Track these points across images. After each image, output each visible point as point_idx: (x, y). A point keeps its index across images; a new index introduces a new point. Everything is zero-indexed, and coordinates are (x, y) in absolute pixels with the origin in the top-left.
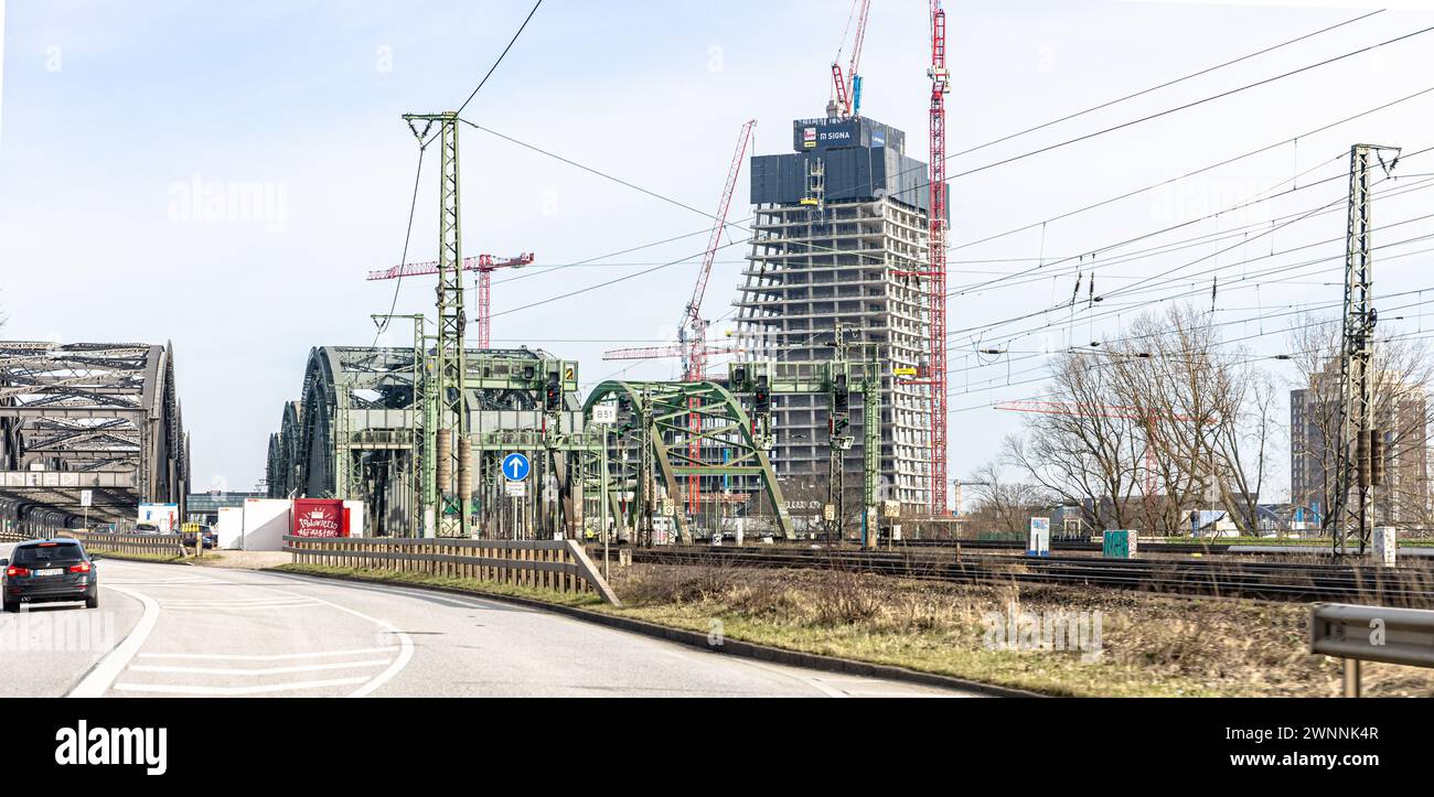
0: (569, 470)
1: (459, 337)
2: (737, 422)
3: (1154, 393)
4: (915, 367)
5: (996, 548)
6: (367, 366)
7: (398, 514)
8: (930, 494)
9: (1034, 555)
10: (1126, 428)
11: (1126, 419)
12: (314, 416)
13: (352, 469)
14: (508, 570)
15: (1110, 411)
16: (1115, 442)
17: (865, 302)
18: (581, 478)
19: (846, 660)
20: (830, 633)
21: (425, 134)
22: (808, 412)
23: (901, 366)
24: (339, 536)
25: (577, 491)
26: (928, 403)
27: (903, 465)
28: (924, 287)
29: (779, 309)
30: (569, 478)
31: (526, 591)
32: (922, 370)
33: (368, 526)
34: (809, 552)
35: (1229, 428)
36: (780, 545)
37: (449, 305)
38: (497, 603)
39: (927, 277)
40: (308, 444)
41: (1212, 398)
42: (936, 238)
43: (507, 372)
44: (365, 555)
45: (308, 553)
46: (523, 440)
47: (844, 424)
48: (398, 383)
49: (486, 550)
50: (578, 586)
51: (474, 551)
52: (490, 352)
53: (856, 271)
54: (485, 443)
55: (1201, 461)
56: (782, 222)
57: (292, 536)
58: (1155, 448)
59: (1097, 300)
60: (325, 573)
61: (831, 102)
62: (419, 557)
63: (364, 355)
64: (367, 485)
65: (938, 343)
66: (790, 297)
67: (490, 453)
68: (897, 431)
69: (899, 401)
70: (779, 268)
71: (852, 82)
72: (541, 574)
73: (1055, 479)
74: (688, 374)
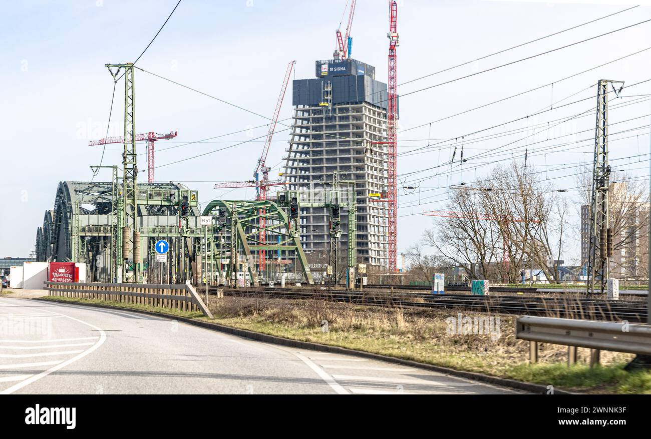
0: (195, 247)
1: (134, 179)
2: (284, 222)
3: (504, 208)
4: (380, 193)
5: (417, 289)
6: (88, 192)
7: (104, 270)
8: (388, 261)
9: (436, 293)
10: (489, 226)
11: (488, 221)
12: (60, 218)
13: (80, 246)
14: (158, 300)
15: (480, 217)
16: (483, 233)
17: (354, 158)
18: (201, 251)
19: (315, 344)
20: (312, 332)
21: (117, 74)
22: (323, 217)
23: (373, 192)
24: (73, 282)
25: (199, 259)
26: (387, 212)
27: (373, 245)
28: (385, 150)
29: (307, 161)
30: (194, 251)
31: (166, 310)
32: (384, 194)
33: (89, 277)
34: (319, 291)
35: (543, 226)
36: (304, 287)
37: (129, 163)
38: (152, 316)
39: (386, 144)
40: (57, 233)
41: (534, 211)
42: (391, 124)
43: (161, 196)
44: (86, 292)
45: (57, 290)
46: (171, 232)
47: (337, 224)
48: (104, 201)
49: (147, 289)
50: (192, 308)
51: (141, 290)
52: (153, 184)
53: (349, 142)
54: (150, 233)
55: (528, 244)
56: (309, 115)
57: (49, 281)
58: (504, 237)
59: (464, 161)
60: (66, 301)
61: (336, 51)
62: (113, 293)
63: (87, 186)
64: (88, 255)
65: (392, 180)
66: (313, 155)
67: (153, 238)
68: (370, 227)
69: (372, 211)
70: (308, 140)
71: (347, 40)
72: (174, 301)
73: (451, 253)
74: (259, 196)
